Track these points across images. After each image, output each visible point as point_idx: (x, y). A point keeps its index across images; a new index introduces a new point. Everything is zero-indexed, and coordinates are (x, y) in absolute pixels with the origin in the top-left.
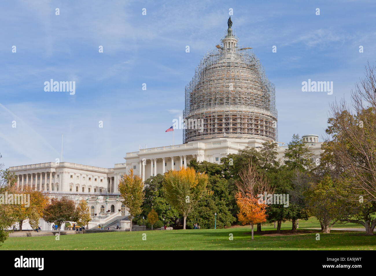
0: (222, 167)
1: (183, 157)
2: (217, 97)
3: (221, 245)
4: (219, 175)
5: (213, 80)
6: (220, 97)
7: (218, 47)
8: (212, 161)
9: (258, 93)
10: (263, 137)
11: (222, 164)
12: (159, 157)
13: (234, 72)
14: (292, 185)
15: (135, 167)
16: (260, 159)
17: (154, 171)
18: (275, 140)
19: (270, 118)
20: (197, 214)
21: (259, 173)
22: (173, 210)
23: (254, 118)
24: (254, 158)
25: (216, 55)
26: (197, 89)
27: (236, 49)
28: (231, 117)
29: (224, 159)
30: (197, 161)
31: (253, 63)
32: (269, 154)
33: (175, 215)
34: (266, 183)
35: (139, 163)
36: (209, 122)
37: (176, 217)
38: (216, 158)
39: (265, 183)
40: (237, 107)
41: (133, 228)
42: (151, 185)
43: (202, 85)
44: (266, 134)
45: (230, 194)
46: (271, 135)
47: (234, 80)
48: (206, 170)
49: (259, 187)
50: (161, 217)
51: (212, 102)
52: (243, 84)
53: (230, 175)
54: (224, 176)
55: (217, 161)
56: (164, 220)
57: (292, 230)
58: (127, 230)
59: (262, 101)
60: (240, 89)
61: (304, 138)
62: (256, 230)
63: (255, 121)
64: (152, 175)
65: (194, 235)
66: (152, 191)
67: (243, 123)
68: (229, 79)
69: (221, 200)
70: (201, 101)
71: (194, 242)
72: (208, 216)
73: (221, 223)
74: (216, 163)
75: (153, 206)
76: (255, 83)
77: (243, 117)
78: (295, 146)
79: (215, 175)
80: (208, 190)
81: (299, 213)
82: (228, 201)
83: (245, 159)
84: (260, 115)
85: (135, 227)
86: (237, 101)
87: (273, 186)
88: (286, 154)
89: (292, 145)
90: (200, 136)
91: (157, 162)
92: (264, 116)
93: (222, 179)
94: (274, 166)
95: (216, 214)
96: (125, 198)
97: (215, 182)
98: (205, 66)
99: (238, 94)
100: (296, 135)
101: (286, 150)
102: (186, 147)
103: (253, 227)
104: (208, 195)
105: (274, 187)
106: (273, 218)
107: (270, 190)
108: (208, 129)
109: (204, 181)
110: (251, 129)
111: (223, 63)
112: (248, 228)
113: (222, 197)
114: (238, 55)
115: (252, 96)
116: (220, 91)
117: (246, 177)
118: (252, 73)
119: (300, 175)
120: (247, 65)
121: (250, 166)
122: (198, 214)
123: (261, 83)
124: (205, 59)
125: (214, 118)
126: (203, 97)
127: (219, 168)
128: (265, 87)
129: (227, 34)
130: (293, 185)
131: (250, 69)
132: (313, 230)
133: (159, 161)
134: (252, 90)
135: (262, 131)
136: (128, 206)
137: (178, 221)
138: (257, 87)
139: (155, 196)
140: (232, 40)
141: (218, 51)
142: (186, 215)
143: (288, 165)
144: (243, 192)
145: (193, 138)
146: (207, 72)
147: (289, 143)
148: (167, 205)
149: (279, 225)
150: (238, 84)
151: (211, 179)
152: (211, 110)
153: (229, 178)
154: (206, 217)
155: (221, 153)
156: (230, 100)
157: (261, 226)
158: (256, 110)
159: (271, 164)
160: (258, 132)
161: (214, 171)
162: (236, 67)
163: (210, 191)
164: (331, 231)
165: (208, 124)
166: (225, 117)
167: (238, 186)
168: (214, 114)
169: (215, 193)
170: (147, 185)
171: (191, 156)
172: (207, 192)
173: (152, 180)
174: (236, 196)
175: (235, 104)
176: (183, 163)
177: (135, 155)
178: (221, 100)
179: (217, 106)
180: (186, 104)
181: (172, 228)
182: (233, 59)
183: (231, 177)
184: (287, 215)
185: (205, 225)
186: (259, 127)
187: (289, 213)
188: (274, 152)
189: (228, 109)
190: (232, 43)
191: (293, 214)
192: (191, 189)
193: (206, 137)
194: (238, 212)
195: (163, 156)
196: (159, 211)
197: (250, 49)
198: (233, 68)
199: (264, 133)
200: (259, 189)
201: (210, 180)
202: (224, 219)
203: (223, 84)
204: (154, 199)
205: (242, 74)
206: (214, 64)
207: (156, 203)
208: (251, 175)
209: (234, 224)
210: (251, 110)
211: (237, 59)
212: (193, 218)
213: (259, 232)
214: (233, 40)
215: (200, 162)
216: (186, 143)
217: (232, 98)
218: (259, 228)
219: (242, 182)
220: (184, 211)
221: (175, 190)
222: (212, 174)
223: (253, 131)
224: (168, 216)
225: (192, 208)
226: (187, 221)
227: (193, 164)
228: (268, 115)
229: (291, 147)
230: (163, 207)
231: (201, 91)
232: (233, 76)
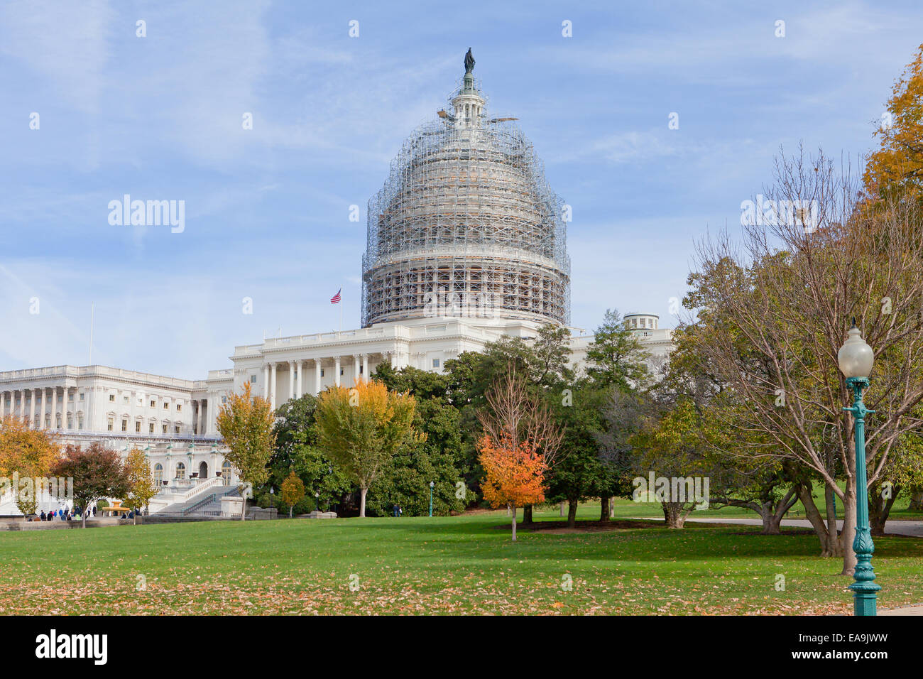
0: (447, 380)
1: (361, 358)
2: (438, 225)
3: (444, 553)
4: (440, 398)
5: (430, 188)
6: (445, 227)
7: (442, 114)
8: (425, 366)
9: (529, 218)
10: (538, 315)
11: (447, 374)
12: (308, 356)
13: (477, 172)
14: (603, 422)
15: (254, 379)
16: (533, 364)
17: (296, 388)
18: (563, 323)
19: (554, 274)
20: (389, 484)
21: (529, 393)
22: (338, 474)
23: (518, 273)
24: (519, 360)
25: (438, 133)
26: (395, 206)
27: (482, 120)
28: (469, 270)
29: (451, 363)
30: (393, 367)
31: (519, 152)
32: (553, 353)
33: (343, 485)
34: (545, 416)
35: (263, 370)
36: (419, 280)
37: (343, 490)
38: (434, 360)
39: (542, 418)
40: (483, 249)
41: (247, 513)
42: (289, 420)
43: (405, 199)
44: (545, 309)
45: (463, 440)
46: (555, 312)
47: (476, 188)
48: (411, 387)
49: (529, 425)
50: (311, 489)
51: (427, 237)
52: (497, 199)
53: (464, 399)
54: (450, 400)
55: (436, 368)
56: (317, 495)
57: (601, 520)
58: (235, 519)
59: (538, 237)
60: (488, 210)
61: (627, 319)
62: (521, 520)
63: (522, 280)
64: (292, 396)
65: (383, 530)
66: (290, 432)
67: (495, 285)
68: (465, 186)
69: (443, 453)
70: (402, 233)
71: (384, 545)
72: (416, 488)
73: (442, 504)
74: (434, 372)
75: (294, 465)
76: (523, 196)
77: (494, 271)
78: (611, 336)
79: (431, 398)
80: (415, 430)
81: (615, 484)
82: (461, 457)
83: (499, 363)
84: (533, 267)
85: (252, 511)
86: (483, 234)
87: (560, 424)
88: (589, 353)
89: (603, 335)
90: (400, 312)
91: (304, 367)
92: (541, 269)
93: (447, 408)
94: (564, 380)
95: (432, 484)
96: (232, 447)
97: (431, 413)
98: (412, 156)
99: (484, 219)
100: (612, 311)
101: (590, 344)
102: (367, 334)
103: (515, 512)
104: (417, 441)
105: (563, 425)
106: (558, 495)
107: (555, 431)
108: (416, 296)
109: (407, 411)
110: (512, 298)
111: (453, 151)
112: (504, 515)
113: (446, 446)
114: (485, 133)
115: (515, 224)
116: (445, 212)
117: (502, 402)
118: (516, 175)
119: (622, 400)
120: (507, 156)
121: (512, 379)
122: (393, 485)
123: (536, 196)
124: (413, 142)
125: (430, 273)
126: (408, 225)
127: (440, 383)
128: (545, 205)
129: (462, 87)
130: (605, 421)
131: (512, 166)
132: (645, 522)
133: (308, 365)
134: (516, 211)
135: (536, 302)
136: (237, 466)
137: (348, 498)
138: (526, 204)
139: (298, 443)
140: (473, 99)
141: (441, 124)
142: (367, 485)
143: (594, 377)
144: (494, 434)
145: (383, 315)
146: (417, 170)
147: (596, 330)
148: (324, 462)
149: (572, 509)
150: (484, 198)
151: (423, 406)
152: (423, 253)
153: (462, 406)
154: (410, 491)
155: (444, 351)
156: (466, 232)
157: (533, 510)
158: (524, 256)
159: (557, 375)
160: (526, 304)
161: (428, 389)
162: (481, 159)
163: (419, 434)
164: (686, 524)
165: (417, 285)
166: (454, 270)
167: (484, 423)
168: (431, 264)
169: (430, 439)
170: (281, 418)
171: (379, 355)
172: (414, 435)
173: (291, 408)
174: (478, 445)
175: (479, 241)
176: (361, 371)
177: (256, 352)
178: (448, 232)
179: (437, 245)
180: (368, 239)
181: (334, 514)
182: (474, 143)
183: (467, 403)
184: (590, 486)
185: (407, 508)
186: (530, 293)
187: (593, 483)
188: (562, 349)
189: (463, 252)
190: (473, 105)
191: (604, 483)
192: (377, 429)
193: (412, 314)
194: (482, 480)
195: (316, 356)
196: (305, 477)
197: (512, 121)
198: (474, 163)
199: (541, 307)
200: (530, 431)
201: (421, 408)
202: (449, 495)
203: (452, 197)
204: (296, 449)
205: (494, 176)
206: (434, 152)
207: (299, 460)
208: (513, 398)
209: (472, 506)
210: (512, 257)
211: (482, 142)
212: (383, 492)
213: (528, 524)
214: (476, 100)
215: (399, 369)
216: (369, 326)
217: (472, 229)
218: (528, 515)
219: (494, 415)
220: (361, 477)
221: (345, 431)
222: (426, 396)
223: (517, 301)
224: (326, 486)
225: (379, 471)
226: (367, 499)
227: (384, 373)
228: (551, 267)
229: (600, 338)
230: (314, 468)
231: (403, 211)
232: (474, 179)
